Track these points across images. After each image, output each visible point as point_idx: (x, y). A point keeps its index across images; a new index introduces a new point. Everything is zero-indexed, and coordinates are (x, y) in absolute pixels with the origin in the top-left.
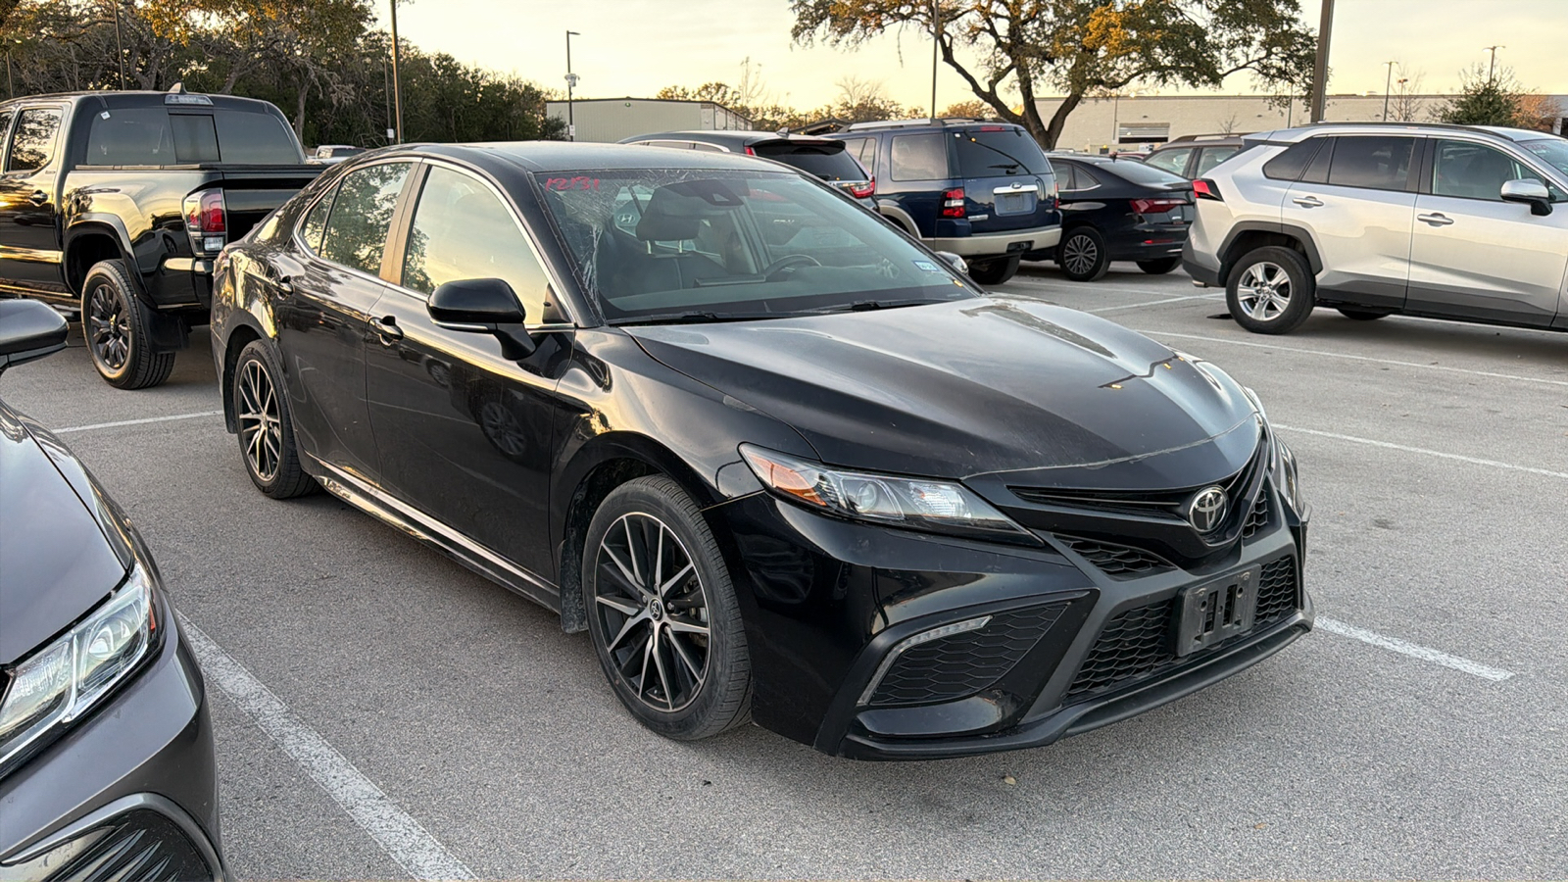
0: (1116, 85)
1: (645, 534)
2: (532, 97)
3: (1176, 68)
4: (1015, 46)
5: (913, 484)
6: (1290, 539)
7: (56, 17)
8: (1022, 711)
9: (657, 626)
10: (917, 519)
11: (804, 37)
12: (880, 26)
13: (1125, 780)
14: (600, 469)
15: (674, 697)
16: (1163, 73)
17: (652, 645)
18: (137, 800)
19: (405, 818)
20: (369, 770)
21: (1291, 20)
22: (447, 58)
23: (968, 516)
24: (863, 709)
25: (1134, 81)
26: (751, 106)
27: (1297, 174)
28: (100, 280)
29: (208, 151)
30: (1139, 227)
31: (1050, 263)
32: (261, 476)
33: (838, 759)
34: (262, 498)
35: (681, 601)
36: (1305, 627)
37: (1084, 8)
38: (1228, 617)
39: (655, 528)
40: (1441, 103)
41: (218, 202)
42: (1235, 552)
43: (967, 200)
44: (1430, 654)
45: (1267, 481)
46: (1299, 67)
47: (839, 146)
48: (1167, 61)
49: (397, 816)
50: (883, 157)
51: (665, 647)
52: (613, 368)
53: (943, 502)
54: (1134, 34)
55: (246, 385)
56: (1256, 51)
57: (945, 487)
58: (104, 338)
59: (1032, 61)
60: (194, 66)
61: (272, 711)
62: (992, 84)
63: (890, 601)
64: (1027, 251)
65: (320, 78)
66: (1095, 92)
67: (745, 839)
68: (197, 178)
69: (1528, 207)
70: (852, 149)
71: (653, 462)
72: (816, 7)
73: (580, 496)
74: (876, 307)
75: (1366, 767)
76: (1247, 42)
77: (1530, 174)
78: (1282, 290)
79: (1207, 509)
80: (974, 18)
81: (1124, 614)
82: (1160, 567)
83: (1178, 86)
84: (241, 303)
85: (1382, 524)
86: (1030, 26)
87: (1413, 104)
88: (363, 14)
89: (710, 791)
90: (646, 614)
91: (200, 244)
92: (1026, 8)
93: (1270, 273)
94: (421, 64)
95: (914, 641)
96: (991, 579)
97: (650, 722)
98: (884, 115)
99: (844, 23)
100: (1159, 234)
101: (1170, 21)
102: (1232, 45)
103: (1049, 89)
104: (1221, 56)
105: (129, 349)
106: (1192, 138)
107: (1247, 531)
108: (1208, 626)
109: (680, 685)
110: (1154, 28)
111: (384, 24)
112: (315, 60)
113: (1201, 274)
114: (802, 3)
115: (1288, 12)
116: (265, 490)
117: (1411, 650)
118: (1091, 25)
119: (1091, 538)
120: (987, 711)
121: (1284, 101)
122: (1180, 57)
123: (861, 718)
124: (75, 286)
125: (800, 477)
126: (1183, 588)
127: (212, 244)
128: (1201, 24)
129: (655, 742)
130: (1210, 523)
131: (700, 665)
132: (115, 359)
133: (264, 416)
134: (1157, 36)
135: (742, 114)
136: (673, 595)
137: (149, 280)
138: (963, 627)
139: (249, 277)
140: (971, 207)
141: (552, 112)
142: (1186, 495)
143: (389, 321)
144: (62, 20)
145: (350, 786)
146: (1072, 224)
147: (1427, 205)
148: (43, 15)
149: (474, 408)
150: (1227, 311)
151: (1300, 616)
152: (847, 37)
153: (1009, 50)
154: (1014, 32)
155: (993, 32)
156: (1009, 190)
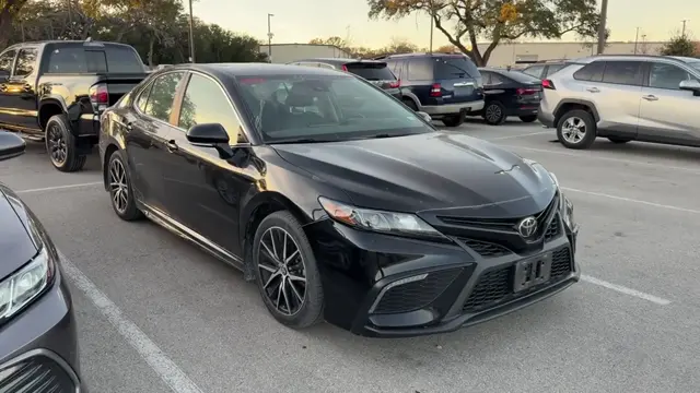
0: (514, 38)
1: (279, 236)
2: (253, 43)
3: (540, 30)
4: (468, 20)
5: (395, 215)
6: (567, 241)
7: (44, 8)
8: (442, 316)
9: (284, 277)
10: (397, 230)
11: (374, 16)
12: (407, 11)
13: (491, 347)
14: (260, 207)
15: (291, 309)
16: (534, 33)
17: (282, 286)
18: (39, 351)
19: (169, 361)
20: (156, 341)
21: (592, 9)
22: (216, 26)
23: (420, 229)
24: (372, 314)
25: (522, 36)
26: (351, 47)
27: (589, 77)
28: (54, 123)
29: (102, 67)
30: (520, 101)
31: (480, 117)
32: (120, 211)
33: (361, 337)
34: (119, 220)
35: (294, 266)
36: (575, 280)
37: (499, 4)
38: (537, 275)
39: (283, 234)
40: (661, 46)
41: (104, 89)
42: (540, 246)
43: (442, 89)
44: (634, 292)
45: (557, 215)
46: (596, 30)
47: (384, 65)
48: (536, 27)
49: (167, 361)
50: (405, 70)
51: (288, 287)
52: (267, 163)
53: (408, 223)
54: (521, 15)
55: (113, 170)
56: (576, 23)
57: (410, 216)
58: (55, 149)
59: (476, 27)
60: (104, 29)
61: (114, 313)
62: (458, 38)
63: (385, 266)
64: (469, 111)
65: (160, 35)
66: (505, 41)
67: (319, 373)
68: (95, 79)
69: (692, 93)
70: (390, 66)
71: (282, 204)
72: (379, 4)
73: (252, 220)
74: (387, 136)
75: (600, 343)
76: (572, 19)
77: (693, 78)
78: (582, 129)
79: (527, 227)
80: (449, 7)
81: (488, 273)
82: (505, 252)
83: (541, 39)
84: (111, 134)
85: (619, 234)
86: (475, 11)
87: (647, 46)
88: (178, 6)
89: (305, 351)
90: (280, 272)
91: (97, 108)
92: (473, 3)
93: (576, 122)
94: (204, 29)
95: (394, 284)
96: (427, 257)
97: (282, 320)
98: (410, 51)
99: (392, 10)
100: (529, 104)
101: (538, 9)
102: (566, 20)
103: (483, 40)
104: (561, 25)
105: (66, 154)
106: (544, 62)
107: (547, 236)
108: (528, 279)
109: (293, 304)
110: (530, 12)
111: (186, 11)
112: (157, 27)
113: (546, 123)
114: (373, 2)
115: (591, 5)
116: (121, 217)
117: (626, 290)
118: (502, 11)
119: (474, 240)
120: (426, 316)
121: (589, 45)
122: (542, 26)
123: (371, 319)
124: (43, 126)
125: (345, 211)
126: (516, 262)
127: (101, 108)
128: (552, 10)
129: (283, 328)
130: (529, 233)
131: (302, 295)
132: (60, 159)
133: (121, 184)
134: (532, 15)
135: (347, 51)
136: (291, 264)
137: (75, 124)
138: (415, 279)
139: (115, 123)
140: (444, 92)
141: (262, 50)
142: (518, 220)
143: (172, 142)
144: (46, 9)
145: (146, 347)
146: (489, 99)
147: (646, 92)
148: (38, 7)
149: (214, 183)
150: (557, 139)
151: (573, 275)
152: (393, 16)
153: (465, 22)
154: (467, 14)
155: (458, 14)
156: (461, 84)
